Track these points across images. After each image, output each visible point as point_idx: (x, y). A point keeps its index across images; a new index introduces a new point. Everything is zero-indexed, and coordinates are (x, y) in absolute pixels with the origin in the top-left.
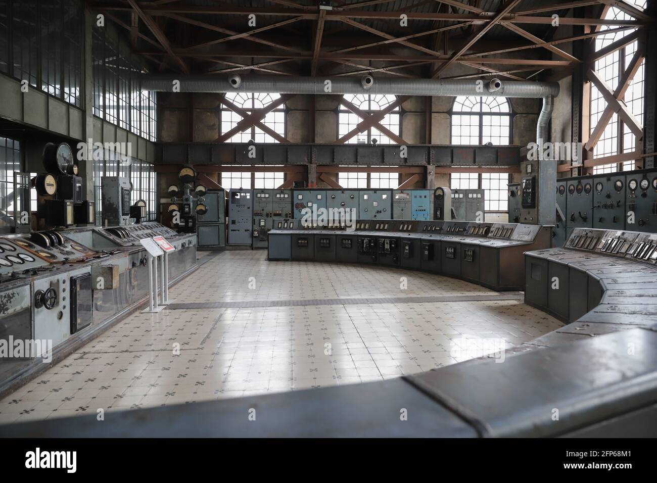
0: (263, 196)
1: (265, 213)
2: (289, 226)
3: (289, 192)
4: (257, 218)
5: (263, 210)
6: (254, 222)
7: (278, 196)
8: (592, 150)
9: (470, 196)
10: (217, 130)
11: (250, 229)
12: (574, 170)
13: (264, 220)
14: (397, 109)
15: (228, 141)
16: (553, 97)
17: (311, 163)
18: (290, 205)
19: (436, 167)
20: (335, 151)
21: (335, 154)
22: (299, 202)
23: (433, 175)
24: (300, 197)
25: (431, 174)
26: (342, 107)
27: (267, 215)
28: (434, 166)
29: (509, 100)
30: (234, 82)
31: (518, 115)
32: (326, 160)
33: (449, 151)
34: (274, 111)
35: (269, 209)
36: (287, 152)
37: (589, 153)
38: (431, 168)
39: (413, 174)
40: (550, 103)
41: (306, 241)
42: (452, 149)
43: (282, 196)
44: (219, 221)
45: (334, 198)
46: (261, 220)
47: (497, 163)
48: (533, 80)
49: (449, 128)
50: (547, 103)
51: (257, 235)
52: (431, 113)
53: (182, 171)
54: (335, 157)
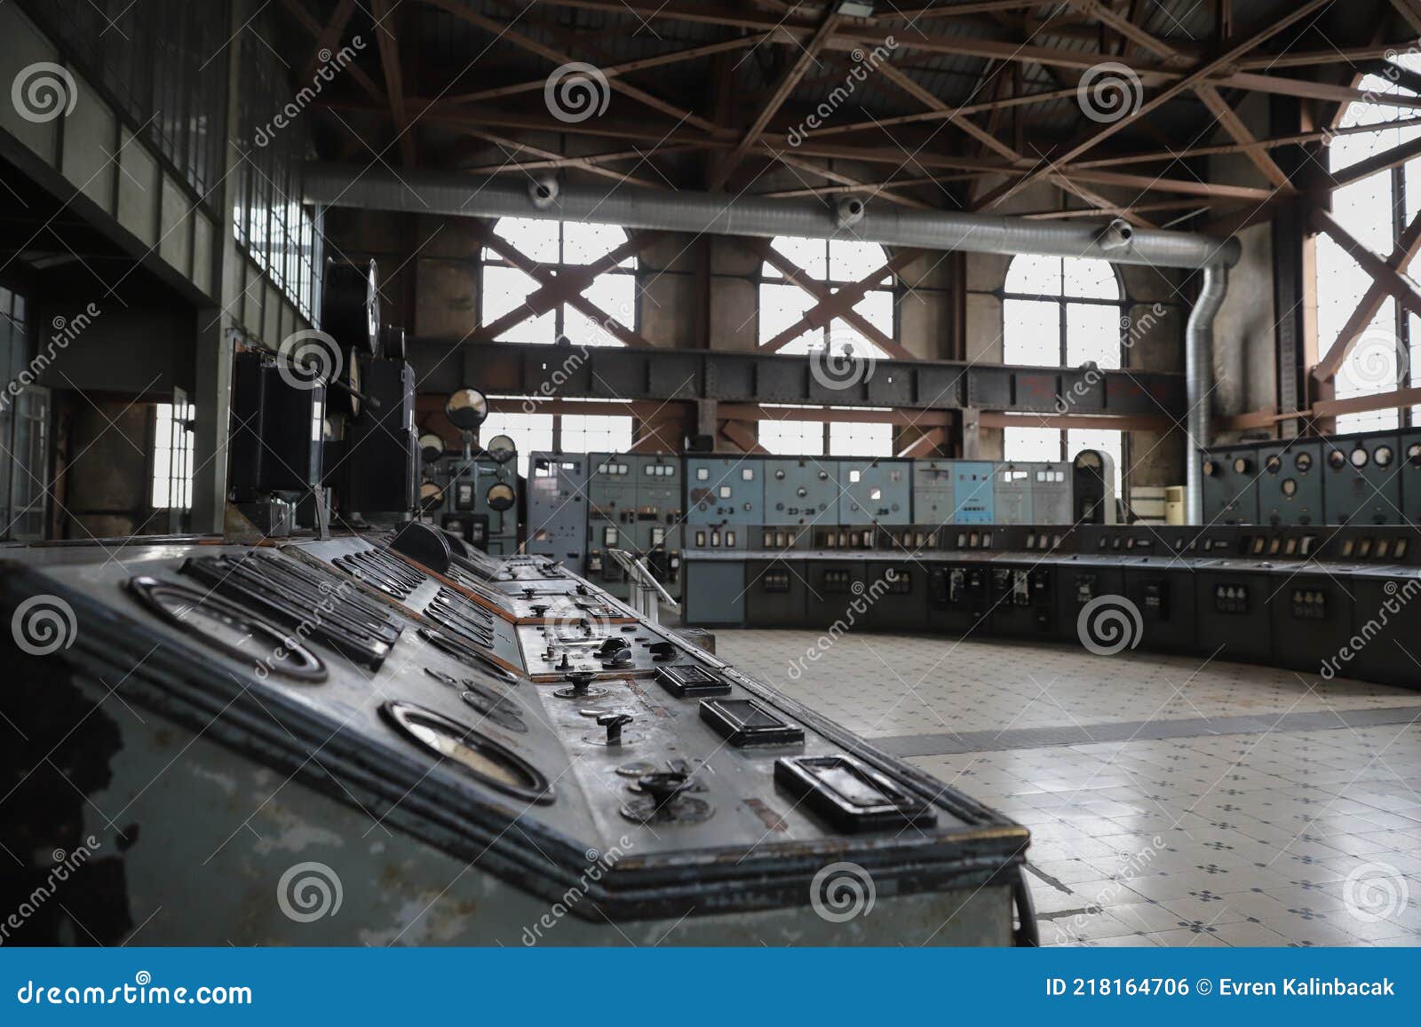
0: (613, 469)
1: (617, 511)
2: (723, 543)
3: (677, 462)
4: (597, 526)
5: (613, 505)
6: (589, 532)
7: (650, 470)
8: (1331, 380)
9: (1041, 476)
10: (473, 310)
11: (580, 550)
12: (1285, 424)
13: (614, 531)
14: (888, 281)
15: (500, 339)
16: (1227, 267)
17: (703, 395)
18: (677, 494)
19: (982, 412)
20: (759, 369)
21: (759, 377)
22: (700, 487)
23: (974, 430)
24: (703, 474)
25: (972, 427)
26: (768, 270)
27: (623, 517)
28: (978, 410)
29: (1119, 271)
30: (544, 193)
31: (1137, 306)
32: (739, 391)
33: (1006, 379)
34: (611, 273)
35: (627, 502)
36: (647, 368)
37: (1325, 388)
38: (970, 414)
39: (926, 429)
40: (1221, 279)
41: (786, 579)
42: (1012, 372)
43: (660, 470)
44: (501, 532)
45: (781, 478)
46: (608, 530)
47: (1104, 406)
48: (1183, 229)
49: (999, 327)
50: (1215, 280)
51: (599, 567)
52: (964, 292)
53: (453, 399)
54: (759, 384)
